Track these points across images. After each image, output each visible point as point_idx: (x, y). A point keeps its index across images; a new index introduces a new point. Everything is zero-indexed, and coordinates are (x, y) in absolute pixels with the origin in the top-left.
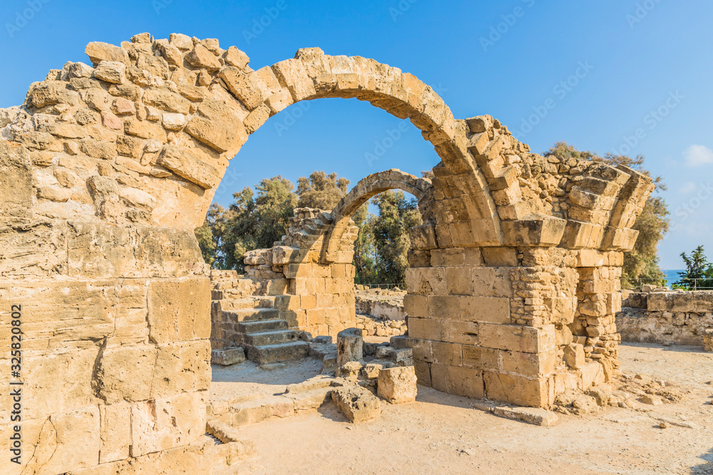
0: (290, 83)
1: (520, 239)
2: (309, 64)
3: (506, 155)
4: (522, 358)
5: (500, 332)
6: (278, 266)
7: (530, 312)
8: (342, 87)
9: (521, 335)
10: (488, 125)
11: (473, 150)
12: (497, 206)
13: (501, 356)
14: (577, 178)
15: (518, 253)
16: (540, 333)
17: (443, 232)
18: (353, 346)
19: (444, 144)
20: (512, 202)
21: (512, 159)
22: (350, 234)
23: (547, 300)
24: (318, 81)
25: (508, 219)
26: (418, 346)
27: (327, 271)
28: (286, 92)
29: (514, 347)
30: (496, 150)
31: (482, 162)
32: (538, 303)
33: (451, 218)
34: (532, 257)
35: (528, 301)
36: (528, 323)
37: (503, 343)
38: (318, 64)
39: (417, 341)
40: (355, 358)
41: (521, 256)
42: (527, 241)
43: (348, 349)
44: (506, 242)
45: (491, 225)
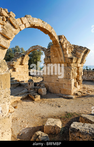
0: (24, 23)
1: (69, 61)
2: (28, 19)
3: (66, 44)
4: (68, 85)
5: (64, 80)
6: (12, 65)
7: (70, 76)
8: (36, 25)
9: (68, 81)
10: (63, 37)
11: (60, 42)
12: (64, 54)
13: (64, 85)
14: (78, 49)
15: (67, 64)
16: (72, 80)
17: (52, 59)
18: (32, 84)
19: (55, 41)
20: (67, 54)
21: (67, 45)
22: (28, 59)
23: (73, 74)
24: (31, 23)
25: (66, 57)
26: (46, 83)
27: (22, 66)
28: (23, 25)
29: (66, 83)
30: (65, 43)
31: (62, 45)
32: (71, 74)
33: (54, 56)
34: (71, 65)
35: (69, 74)
36: (70, 78)
37: (64, 83)
38: (30, 19)
39: (46, 82)
40: (32, 86)
41: (68, 65)
42: (70, 62)
43: (31, 84)
44: (65, 62)
45: (63, 58)
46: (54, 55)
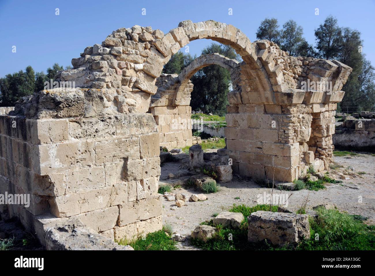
0: (179, 39)
1: (283, 102)
2: (186, 29)
3: (276, 60)
4: (283, 159)
5: (273, 147)
7: (288, 137)
8: (200, 37)
9: (283, 148)
10: (268, 45)
11: (260, 59)
12: (272, 85)
13: (274, 159)
14: (312, 68)
15: (282, 108)
16: (292, 147)
17: (245, 96)
18: (198, 155)
19: (246, 56)
20: (279, 83)
21: (279, 61)
22: (188, 89)
23: (296, 131)
24: (191, 37)
25: (277, 92)
26: (232, 154)
27: (175, 110)
28: (178, 44)
29: (280, 154)
30: (271, 58)
31: (264, 64)
32: (291, 133)
33: (249, 89)
34: (288, 110)
35: (286, 132)
36: (286, 142)
37: (274, 152)
38: (190, 28)
39: (232, 151)
40: (199, 161)
41: (283, 110)
42: (286, 102)
43: (196, 156)
44: (276, 102)
45: (268, 94)
46: (250, 86)
